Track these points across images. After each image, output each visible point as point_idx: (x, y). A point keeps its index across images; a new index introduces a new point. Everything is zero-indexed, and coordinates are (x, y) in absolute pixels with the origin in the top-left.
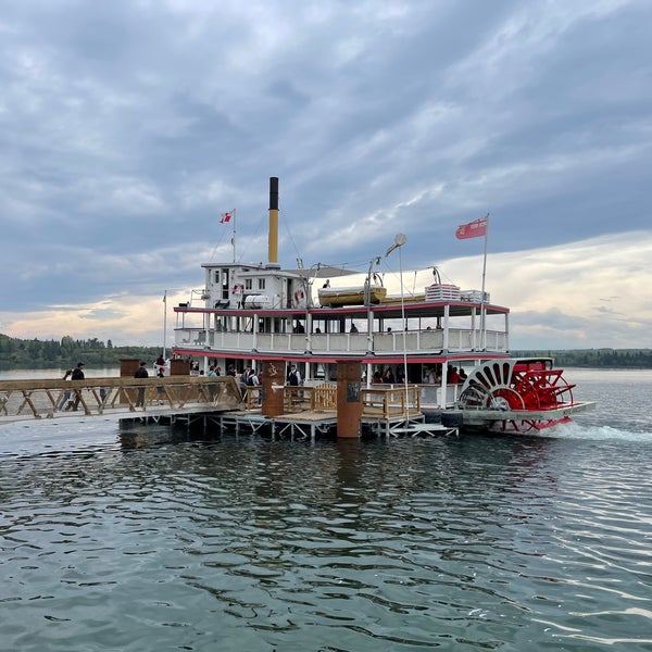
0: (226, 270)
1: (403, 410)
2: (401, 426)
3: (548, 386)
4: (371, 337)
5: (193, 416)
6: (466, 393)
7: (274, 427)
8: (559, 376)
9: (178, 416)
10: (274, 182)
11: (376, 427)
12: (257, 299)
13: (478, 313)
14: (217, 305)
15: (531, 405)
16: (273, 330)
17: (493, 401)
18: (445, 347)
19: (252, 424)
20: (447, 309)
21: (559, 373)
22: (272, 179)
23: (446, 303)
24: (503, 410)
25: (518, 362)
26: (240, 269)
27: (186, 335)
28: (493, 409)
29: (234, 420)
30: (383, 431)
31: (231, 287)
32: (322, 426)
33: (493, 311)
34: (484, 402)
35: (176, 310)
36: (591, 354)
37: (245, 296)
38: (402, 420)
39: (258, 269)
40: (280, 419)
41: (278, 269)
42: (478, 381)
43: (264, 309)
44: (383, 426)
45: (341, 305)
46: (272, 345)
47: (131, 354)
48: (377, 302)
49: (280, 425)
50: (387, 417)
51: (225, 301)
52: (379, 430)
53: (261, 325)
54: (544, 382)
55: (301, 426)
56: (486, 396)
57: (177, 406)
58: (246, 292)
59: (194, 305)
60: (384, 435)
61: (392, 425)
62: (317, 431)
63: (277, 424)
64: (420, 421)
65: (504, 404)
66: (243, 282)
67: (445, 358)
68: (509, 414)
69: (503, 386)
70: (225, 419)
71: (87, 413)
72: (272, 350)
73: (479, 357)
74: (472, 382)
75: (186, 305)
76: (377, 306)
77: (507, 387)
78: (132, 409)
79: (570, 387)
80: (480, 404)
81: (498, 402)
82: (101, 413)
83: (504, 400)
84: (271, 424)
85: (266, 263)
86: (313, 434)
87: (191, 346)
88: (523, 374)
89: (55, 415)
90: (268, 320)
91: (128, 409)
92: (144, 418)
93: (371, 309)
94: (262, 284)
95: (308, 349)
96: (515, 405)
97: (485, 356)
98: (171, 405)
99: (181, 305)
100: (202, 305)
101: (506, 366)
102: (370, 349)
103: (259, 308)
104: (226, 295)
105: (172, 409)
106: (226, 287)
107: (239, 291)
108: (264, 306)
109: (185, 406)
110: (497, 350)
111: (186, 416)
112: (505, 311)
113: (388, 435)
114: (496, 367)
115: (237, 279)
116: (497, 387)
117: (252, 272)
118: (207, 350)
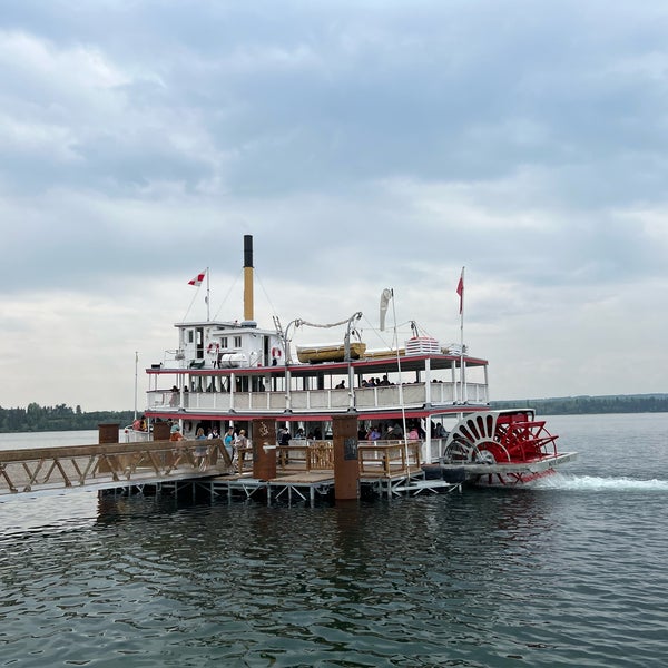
0: (200, 329)
1: (403, 467)
2: (402, 484)
3: (531, 438)
4: (352, 393)
5: (180, 483)
6: (451, 447)
7: (269, 491)
8: (542, 427)
9: (163, 483)
10: (248, 240)
11: (378, 486)
12: (234, 358)
13: (458, 366)
14: (192, 365)
15: (517, 457)
16: (250, 389)
17: (479, 454)
18: (428, 401)
19: (246, 488)
20: (428, 362)
21: (542, 424)
22: (245, 237)
23: (427, 357)
24: (489, 463)
25: (501, 414)
26: (215, 328)
27: (159, 397)
28: (478, 463)
29: (225, 485)
30: (385, 490)
31: (206, 345)
32: (321, 488)
33: (472, 363)
34: (469, 456)
35: (148, 371)
36: (569, 402)
37: (220, 356)
38: (403, 478)
39: (233, 327)
40: (276, 482)
41: (254, 326)
42: (462, 435)
43: (241, 368)
44: (385, 485)
45: (321, 361)
46: (250, 405)
47: (101, 419)
48: (357, 357)
49: (277, 489)
50: (388, 475)
51: (200, 361)
52: (380, 489)
53: (238, 384)
54: (527, 433)
55: (299, 488)
56: (471, 450)
57: (163, 473)
58: (222, 350)
59: (167, 366)
60: (385, 494)
61: (393, 483)
62: (316, 494)
63: (272, 487)
64: (420, 478)
65: (489, 457)
66: (218, 341)
67: (428, 413)
68: (496, 468)
69: (487, 439)
70: (215, 485)
71: (68, 485)
72: (250, 410)
73: (461, 410)
74: (456, 436)
75: (159, 366)
76: (358, 361)
77: (491, 440)
78: (116, 478)
79: (553, 439)
80: (466, 458)
81: (484, 455)
82: (82, 484)
83: (489, 454)
84: (266, 488)
85: (241, 320)
86: (312, 497)
87: (166, 408)
88: (505, 426)
89: (33, 488)
90: (245, 379)
91: (111, 479)
92: (127, 488)
93: (352, 365)
94: (238, 342)
95: (288, 407)
96: (500, 458)
97: (467, 409)
98: (157, 472)
99: (153, 366)
100: (177, 365)
101: (489, 419)
102: (352, 405)
103: (236, 366)
104: (200, 355)
105: (159, 476)
106: (200, 346)
107: (214, 350)
108: (241, 364)
109: (172, 473)
110: (478, 403)
111: (173, 483)
112: (484, 363)
113: (390, 494)
114: (479, 419)
115: (211, 338)
116: (482, 440)
117: (227, 331)
118: (182, 412)
